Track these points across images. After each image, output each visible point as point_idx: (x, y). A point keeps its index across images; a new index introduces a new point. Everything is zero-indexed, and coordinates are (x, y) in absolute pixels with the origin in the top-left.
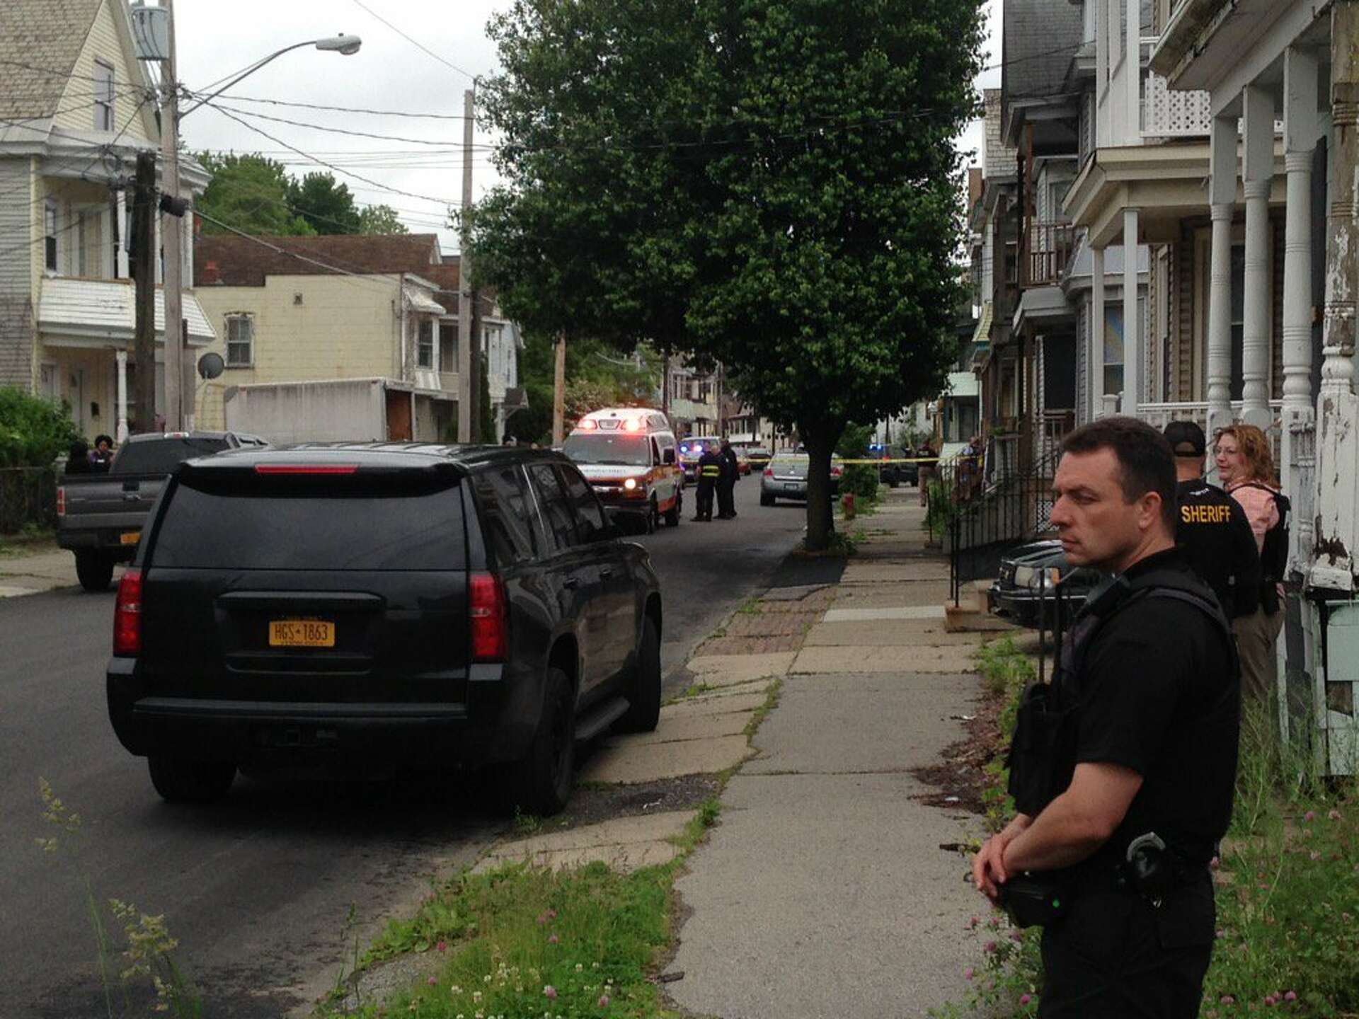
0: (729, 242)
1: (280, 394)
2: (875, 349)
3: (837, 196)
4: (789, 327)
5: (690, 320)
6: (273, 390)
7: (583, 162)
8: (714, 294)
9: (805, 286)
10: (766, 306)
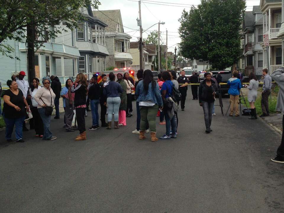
0: (212, 47)
1: (136, 66)
2: (231, 59)
3: (226, 41)
4: (220, 57)
5: (208, 56)
6: (135, 66)
7: (195, 37)
8: (210, 53)
9: (223, 52)
10: (217, 54)
